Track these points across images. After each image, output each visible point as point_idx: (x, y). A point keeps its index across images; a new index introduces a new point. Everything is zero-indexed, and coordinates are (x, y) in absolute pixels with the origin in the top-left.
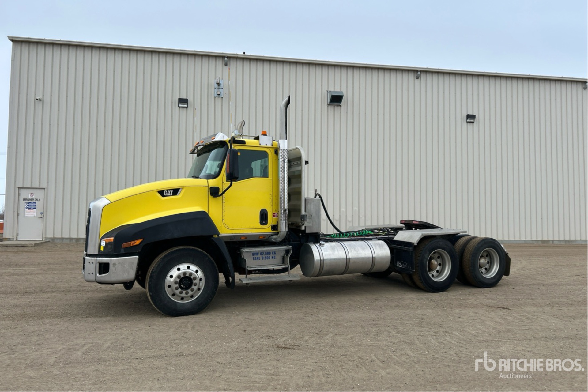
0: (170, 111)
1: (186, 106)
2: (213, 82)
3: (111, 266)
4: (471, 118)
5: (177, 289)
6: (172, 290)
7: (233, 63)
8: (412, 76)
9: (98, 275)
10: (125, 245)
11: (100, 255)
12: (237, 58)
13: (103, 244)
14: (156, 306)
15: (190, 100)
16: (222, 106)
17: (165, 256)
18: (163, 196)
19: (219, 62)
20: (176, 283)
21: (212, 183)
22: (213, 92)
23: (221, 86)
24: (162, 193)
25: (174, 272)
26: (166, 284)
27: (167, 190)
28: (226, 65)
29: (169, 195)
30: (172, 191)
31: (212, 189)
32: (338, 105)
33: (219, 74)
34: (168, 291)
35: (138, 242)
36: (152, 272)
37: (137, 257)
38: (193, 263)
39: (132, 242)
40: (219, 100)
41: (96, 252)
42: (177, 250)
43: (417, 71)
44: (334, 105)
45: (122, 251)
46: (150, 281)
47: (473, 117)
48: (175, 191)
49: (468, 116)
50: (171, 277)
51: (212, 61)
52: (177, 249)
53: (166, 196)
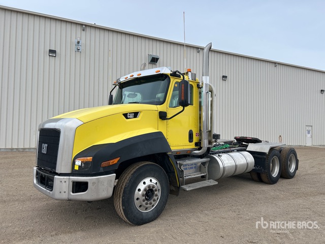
0: (42, 57)
1: (55, 55)
2: (75, 41)
3: (90, 185)
4: (224, 77)
5: (144, 201)
6: (140, 202)
7: (88, 29)
8: (195, 50)
9: (71, 193)
10: (104, 164)
11: (74, 173)
12: (91, 27)
13: (78, 163)
14: (127, 218)
15: (58, 51)
16: (80, 57)
17: (135, 172)
18: (127, 118)
19: (79, 28)
20: (143, 195)
21: (161, 108)
22: (74, 48)
23: (80, 44)
24: (126, 115)
25: (142, 186)
26: (135, 198)
27: (130, 113)
28: (84, 30)
29: (131, 117)
30: (133, 114)
31: (160, 113)
32: (155, 64)
33: (79, 35)
34: (137, 203)
35: (116, 161)
36: (125, 188)
37: (115, 174)
38: (153, 177)
39: (111, 161)
40: (78, 54)
41: (69, 171)
42: (143, 166)
43: (198, 48)
44: (153, 64)
45: (101, 170)
46: (123, 197)
47: (226, 77)
48: (136, 114)
49: (223, 77)
50: (139, 190)
51: (74, 27)
52: (143, 164)
53: (129, 118)
